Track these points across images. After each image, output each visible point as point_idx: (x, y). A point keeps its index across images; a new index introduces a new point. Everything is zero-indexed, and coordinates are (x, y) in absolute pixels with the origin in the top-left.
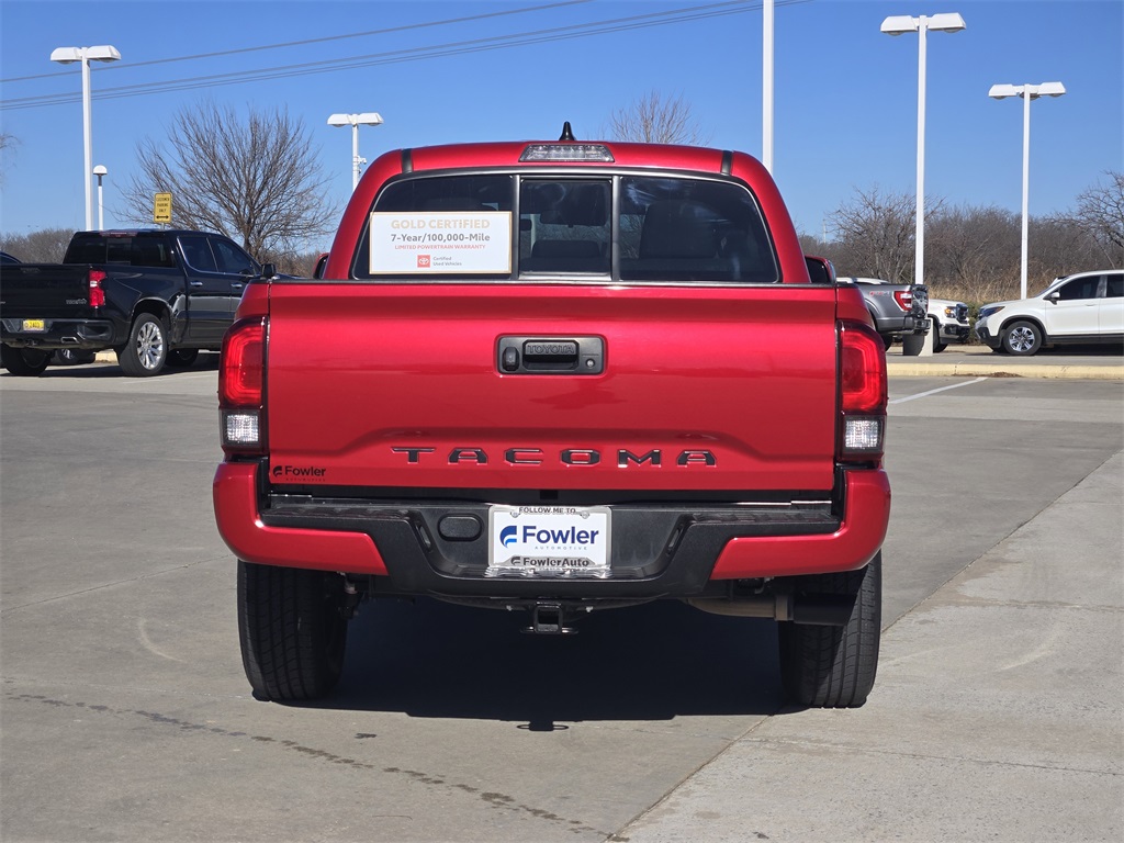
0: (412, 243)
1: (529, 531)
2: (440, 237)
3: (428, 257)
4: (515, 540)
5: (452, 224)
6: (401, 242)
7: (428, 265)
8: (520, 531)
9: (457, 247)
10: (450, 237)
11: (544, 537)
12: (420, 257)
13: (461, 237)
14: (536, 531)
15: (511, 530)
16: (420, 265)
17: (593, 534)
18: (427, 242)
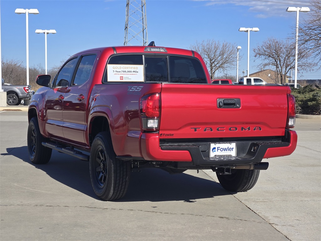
0: (118, 73)
1: (218, 148)
2: (125, 72)
3: (123, 77)
4: (215, 151)
5: (128, 68)
6: (115, 73)
7: (123, 79)
8: (216, 148)
9: (130, 74)
10: (128, 72)
11: (222, 150)
12: (120, 77)
13: (131, 72)
14: (220, 148)
15: (214, 148)
16: (121, 79)
17: (233, 148)
18: (122, 73)
